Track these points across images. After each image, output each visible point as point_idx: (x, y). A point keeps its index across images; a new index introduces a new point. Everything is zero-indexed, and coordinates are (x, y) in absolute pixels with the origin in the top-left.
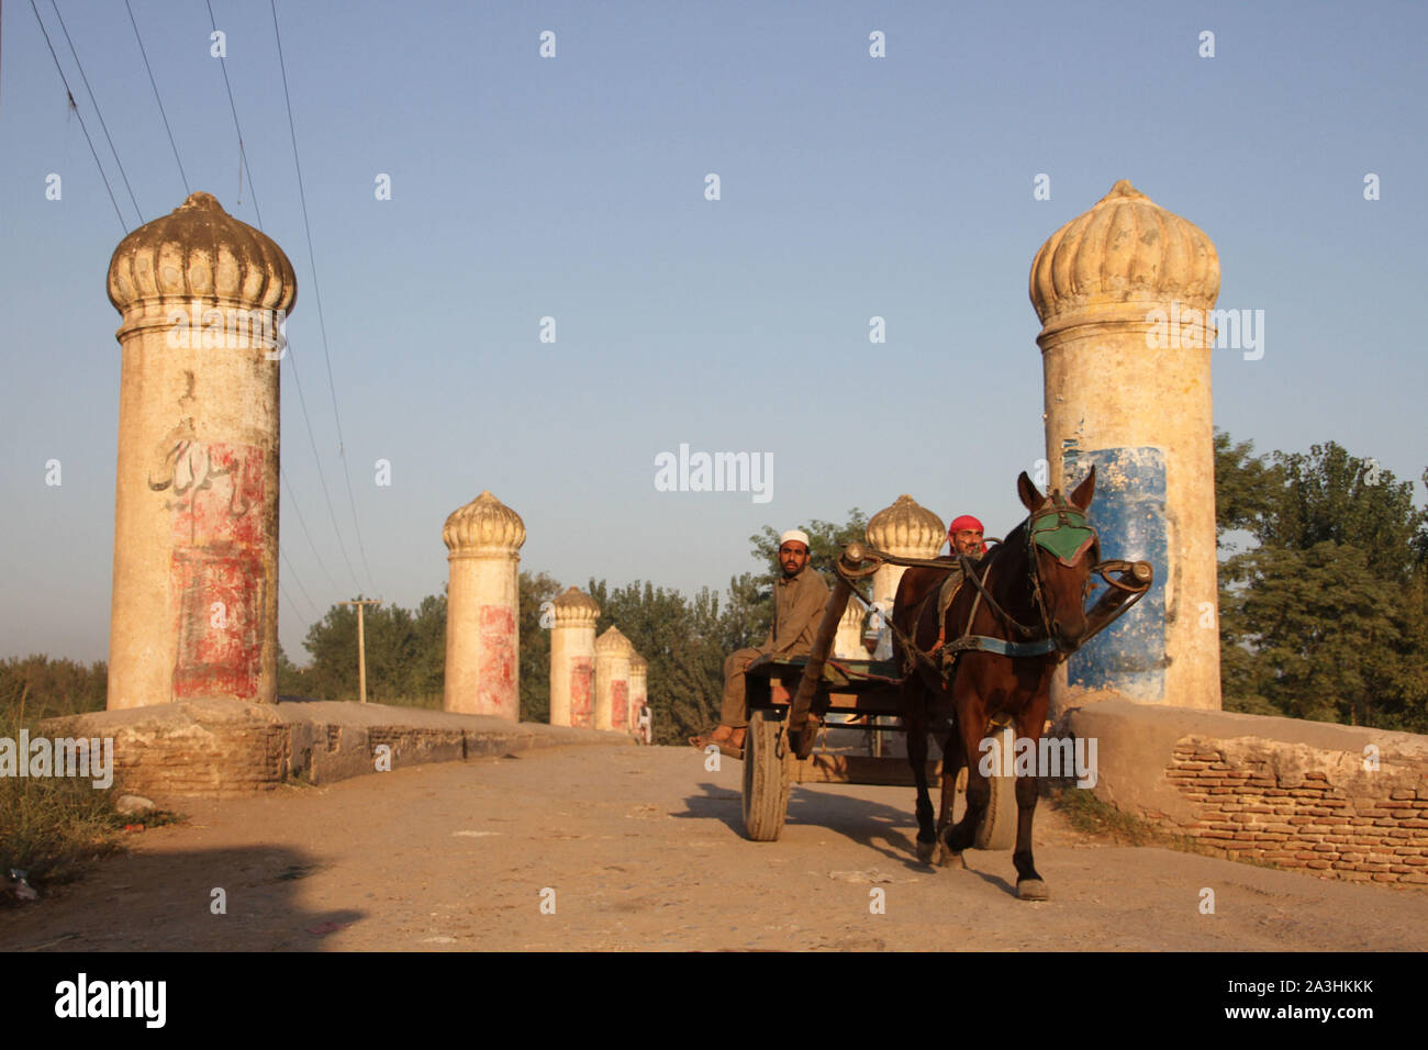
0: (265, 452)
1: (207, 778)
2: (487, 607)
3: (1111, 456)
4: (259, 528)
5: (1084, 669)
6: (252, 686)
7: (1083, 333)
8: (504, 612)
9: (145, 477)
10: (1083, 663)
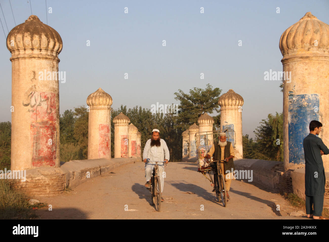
0: (56, 94)
1: (46, 191)
2: (101, 124)
3: (303, 97)
4: (55, 116)
5: (294, 158)
6: (54, 163)
7: (296, 60)
8: (106, 126)
9: (22, 102)
10: (294, 156)
